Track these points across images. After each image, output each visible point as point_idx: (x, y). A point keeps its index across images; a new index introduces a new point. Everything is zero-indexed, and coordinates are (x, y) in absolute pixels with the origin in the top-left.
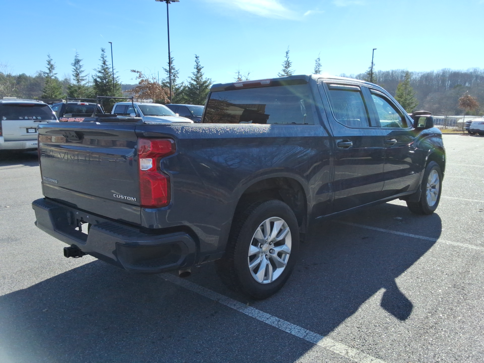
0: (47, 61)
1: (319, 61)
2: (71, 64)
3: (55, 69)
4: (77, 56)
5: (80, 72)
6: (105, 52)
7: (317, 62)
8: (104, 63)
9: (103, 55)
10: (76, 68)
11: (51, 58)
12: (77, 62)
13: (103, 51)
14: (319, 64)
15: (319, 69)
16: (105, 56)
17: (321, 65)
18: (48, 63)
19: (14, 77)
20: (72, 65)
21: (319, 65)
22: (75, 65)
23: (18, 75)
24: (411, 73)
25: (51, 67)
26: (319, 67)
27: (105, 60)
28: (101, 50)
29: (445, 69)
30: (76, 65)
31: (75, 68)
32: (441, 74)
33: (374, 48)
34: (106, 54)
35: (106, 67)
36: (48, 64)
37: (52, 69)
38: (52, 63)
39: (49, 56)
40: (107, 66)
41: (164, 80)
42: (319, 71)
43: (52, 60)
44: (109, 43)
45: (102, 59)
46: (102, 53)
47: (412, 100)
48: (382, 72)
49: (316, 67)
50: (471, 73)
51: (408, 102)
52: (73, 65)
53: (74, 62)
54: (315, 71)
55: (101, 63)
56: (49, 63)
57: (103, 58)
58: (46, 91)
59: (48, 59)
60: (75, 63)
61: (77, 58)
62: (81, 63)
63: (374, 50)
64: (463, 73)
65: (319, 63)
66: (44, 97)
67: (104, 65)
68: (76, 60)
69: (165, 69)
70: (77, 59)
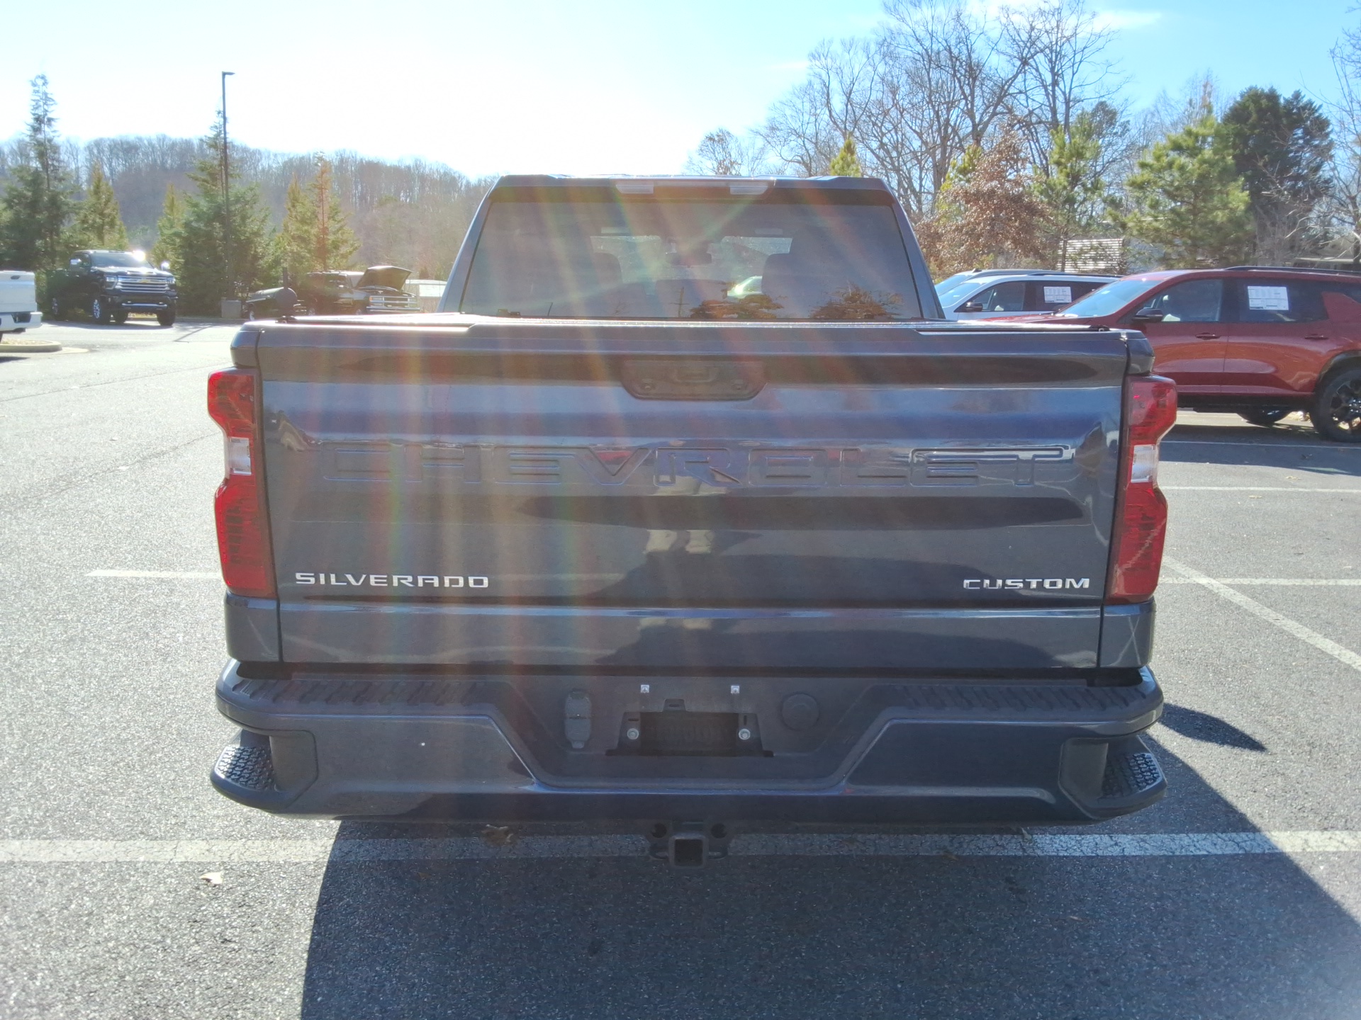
1: (44, 84)
7: (36, 88)
14: (46, 97)
15: (47, 111)
17: (53, 100)
21: (46, 99)
24: (254, 153)
26: (45, 107)
29: (344, 151)
32: (336, 163)
33: (226, 71)
42: (50, 120)
47: (342, 234)
48: (170, 140)
49: (34, 103)
50: (409, 168)
51: (331, 237)
54: (33, 117)
63: (224, 74)
64: (390, 167)
65: (45, 94)
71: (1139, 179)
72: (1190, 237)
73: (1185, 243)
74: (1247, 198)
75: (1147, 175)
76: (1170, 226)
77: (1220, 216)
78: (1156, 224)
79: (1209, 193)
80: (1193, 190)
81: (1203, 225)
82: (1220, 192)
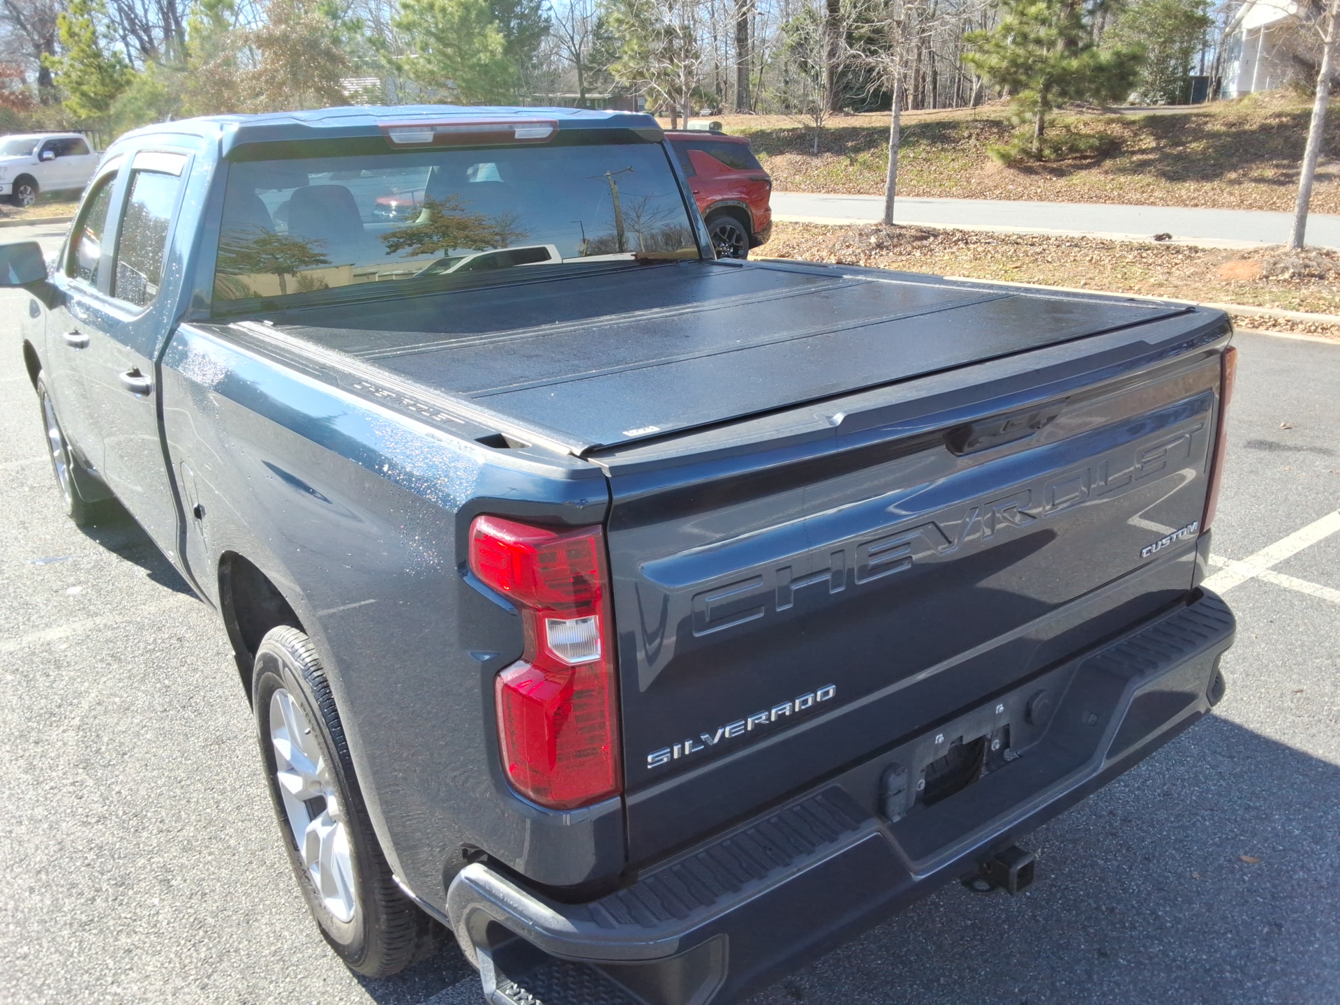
71: (405, 21)
72: (464, 80)
73: (459, 86)
74: (502, 41)
75: (412, 17)
76: (443, 69)
77: (484, 57)
78: (430, 67)
79: (470, 35)
80: (455, 31)
81: (472, 67)
82: (479, 34)
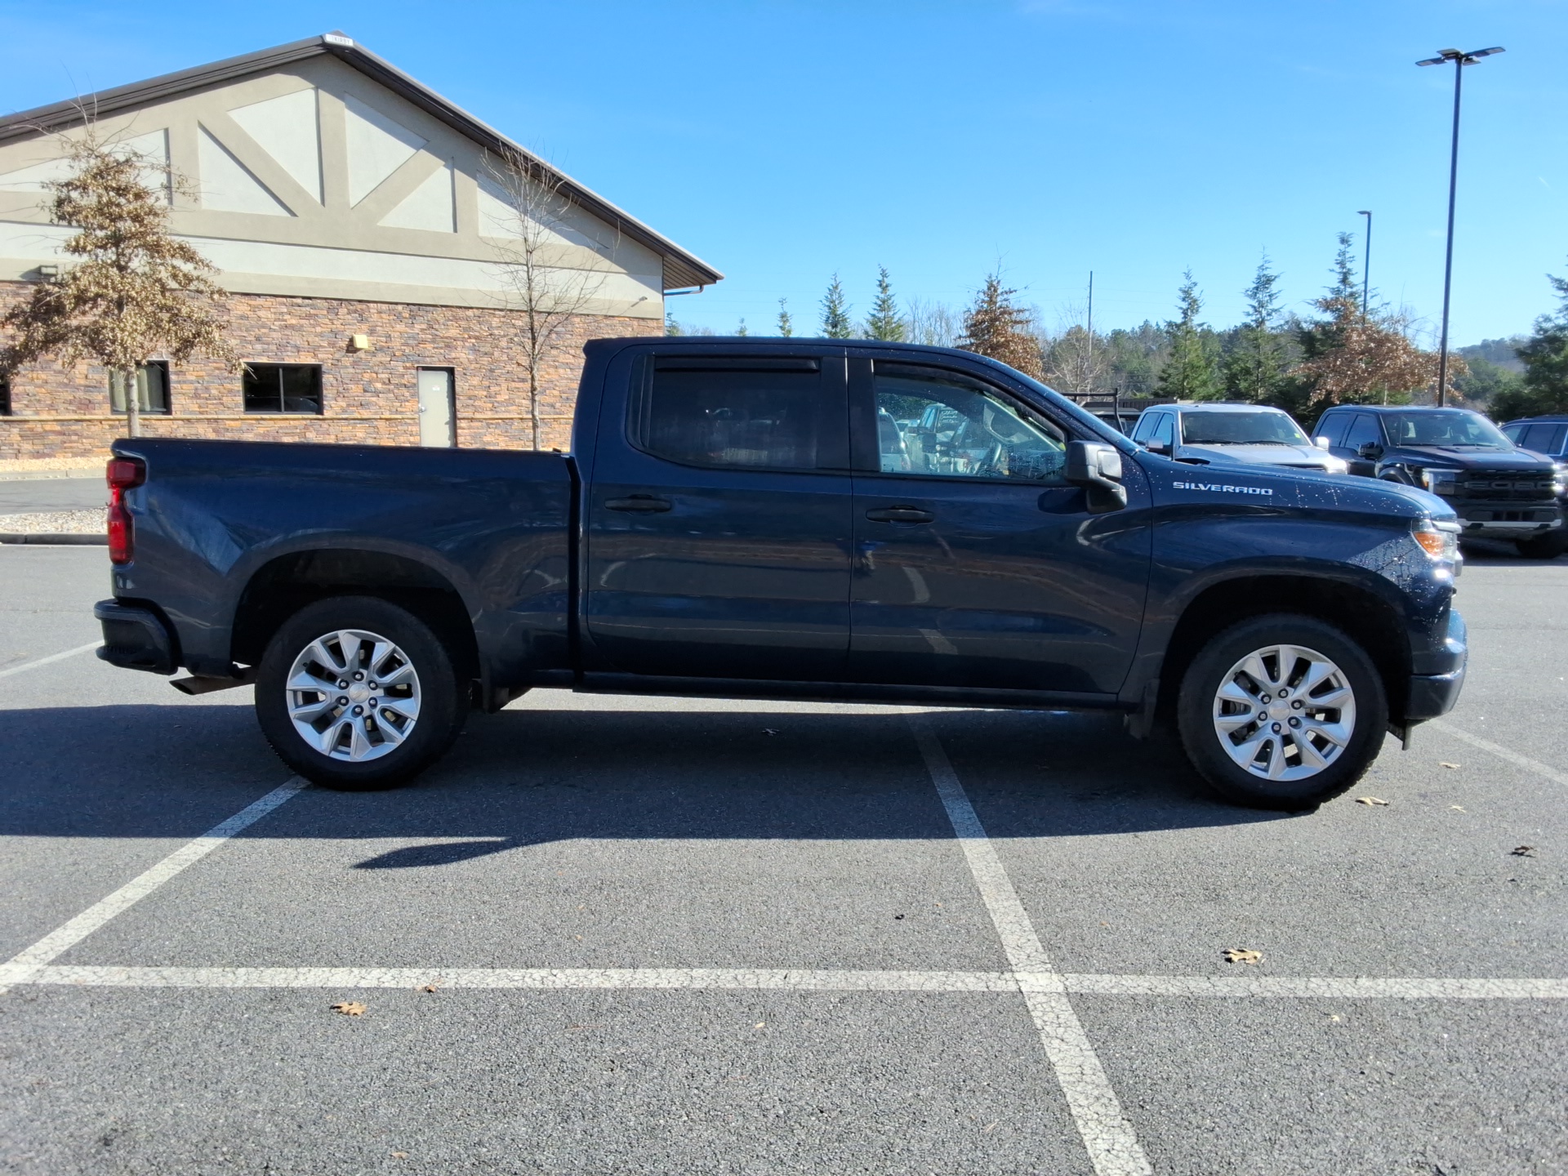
0: (1180, 290)
2: (1244, 291)
3: (1200, 310)
4: (1267, 265)
5: (1269, 315)
6: (1349, 245)
8: (1344, 281)
9: (1342, 254)
10: (1260, 302)
11: (1194, 280)
12: (1264, 282)
13: (1344, 241)
16: (1347, 256)
18: (1183, 295)
19: (1219, 335)
20: (1248, 295)
22: (1254, 295)
23: (1232, 328)
25: (1191, 305)
27: (1349, 270)
28: (1338, 240)
30: (1260, 295)
31: (1256, 305)
34: (1351, 251)
35: (1349, 290)
36: (1184, 300)
37: (1192, 311)
38: (1195, 293)
39: (1188, 276)
40: (1351, 287)
41: (1547, 319)
43: (1195, 284)
44: (1362, 213)
45: (1337, 268)
46: (1342, 247)
52: (1250, 296)
53: (1255, 285)
55: (1334, 281)
56: (1187, 294)
57: (1342, 264)
58: (1170, 375)
59: (1184, 283)
60: (1257, 288)
61: (1265, 272)
62: (1274, 287)
66: (1161, 392)
67: (1342, 287)
68: (1259, 278)
69: (1557, 280)
70: (1264, 275)
